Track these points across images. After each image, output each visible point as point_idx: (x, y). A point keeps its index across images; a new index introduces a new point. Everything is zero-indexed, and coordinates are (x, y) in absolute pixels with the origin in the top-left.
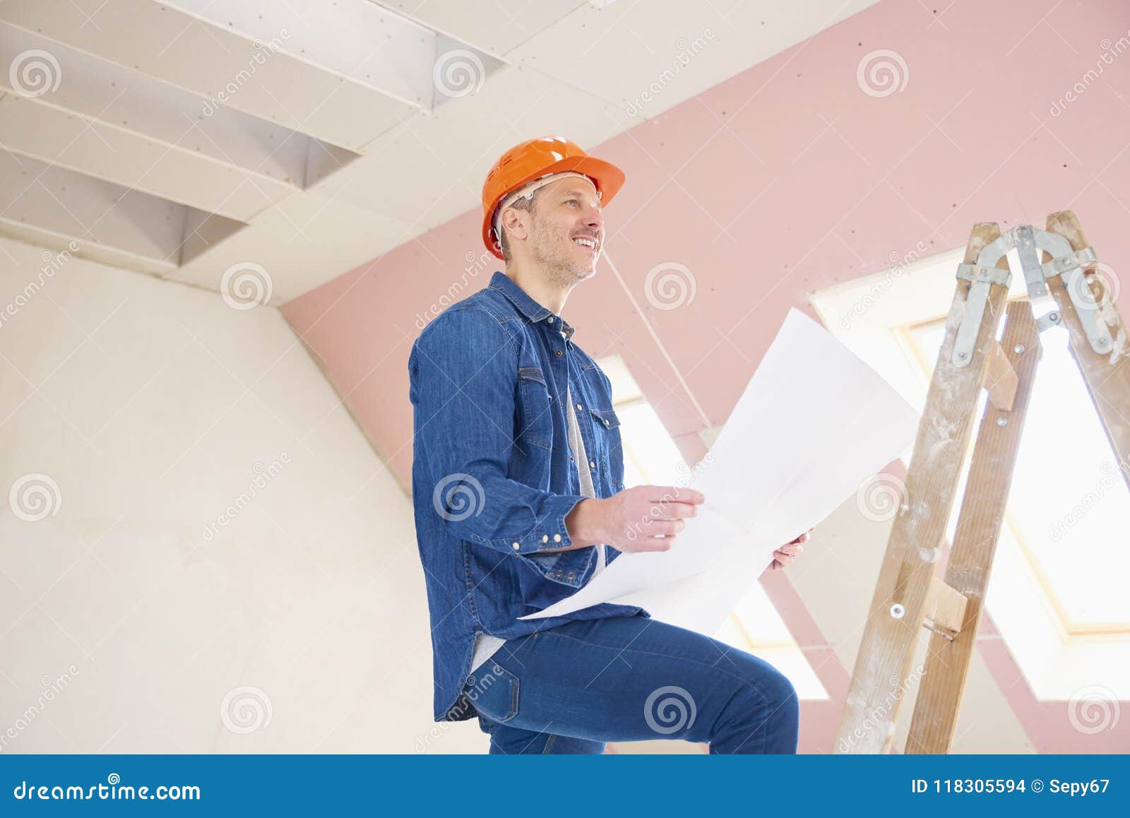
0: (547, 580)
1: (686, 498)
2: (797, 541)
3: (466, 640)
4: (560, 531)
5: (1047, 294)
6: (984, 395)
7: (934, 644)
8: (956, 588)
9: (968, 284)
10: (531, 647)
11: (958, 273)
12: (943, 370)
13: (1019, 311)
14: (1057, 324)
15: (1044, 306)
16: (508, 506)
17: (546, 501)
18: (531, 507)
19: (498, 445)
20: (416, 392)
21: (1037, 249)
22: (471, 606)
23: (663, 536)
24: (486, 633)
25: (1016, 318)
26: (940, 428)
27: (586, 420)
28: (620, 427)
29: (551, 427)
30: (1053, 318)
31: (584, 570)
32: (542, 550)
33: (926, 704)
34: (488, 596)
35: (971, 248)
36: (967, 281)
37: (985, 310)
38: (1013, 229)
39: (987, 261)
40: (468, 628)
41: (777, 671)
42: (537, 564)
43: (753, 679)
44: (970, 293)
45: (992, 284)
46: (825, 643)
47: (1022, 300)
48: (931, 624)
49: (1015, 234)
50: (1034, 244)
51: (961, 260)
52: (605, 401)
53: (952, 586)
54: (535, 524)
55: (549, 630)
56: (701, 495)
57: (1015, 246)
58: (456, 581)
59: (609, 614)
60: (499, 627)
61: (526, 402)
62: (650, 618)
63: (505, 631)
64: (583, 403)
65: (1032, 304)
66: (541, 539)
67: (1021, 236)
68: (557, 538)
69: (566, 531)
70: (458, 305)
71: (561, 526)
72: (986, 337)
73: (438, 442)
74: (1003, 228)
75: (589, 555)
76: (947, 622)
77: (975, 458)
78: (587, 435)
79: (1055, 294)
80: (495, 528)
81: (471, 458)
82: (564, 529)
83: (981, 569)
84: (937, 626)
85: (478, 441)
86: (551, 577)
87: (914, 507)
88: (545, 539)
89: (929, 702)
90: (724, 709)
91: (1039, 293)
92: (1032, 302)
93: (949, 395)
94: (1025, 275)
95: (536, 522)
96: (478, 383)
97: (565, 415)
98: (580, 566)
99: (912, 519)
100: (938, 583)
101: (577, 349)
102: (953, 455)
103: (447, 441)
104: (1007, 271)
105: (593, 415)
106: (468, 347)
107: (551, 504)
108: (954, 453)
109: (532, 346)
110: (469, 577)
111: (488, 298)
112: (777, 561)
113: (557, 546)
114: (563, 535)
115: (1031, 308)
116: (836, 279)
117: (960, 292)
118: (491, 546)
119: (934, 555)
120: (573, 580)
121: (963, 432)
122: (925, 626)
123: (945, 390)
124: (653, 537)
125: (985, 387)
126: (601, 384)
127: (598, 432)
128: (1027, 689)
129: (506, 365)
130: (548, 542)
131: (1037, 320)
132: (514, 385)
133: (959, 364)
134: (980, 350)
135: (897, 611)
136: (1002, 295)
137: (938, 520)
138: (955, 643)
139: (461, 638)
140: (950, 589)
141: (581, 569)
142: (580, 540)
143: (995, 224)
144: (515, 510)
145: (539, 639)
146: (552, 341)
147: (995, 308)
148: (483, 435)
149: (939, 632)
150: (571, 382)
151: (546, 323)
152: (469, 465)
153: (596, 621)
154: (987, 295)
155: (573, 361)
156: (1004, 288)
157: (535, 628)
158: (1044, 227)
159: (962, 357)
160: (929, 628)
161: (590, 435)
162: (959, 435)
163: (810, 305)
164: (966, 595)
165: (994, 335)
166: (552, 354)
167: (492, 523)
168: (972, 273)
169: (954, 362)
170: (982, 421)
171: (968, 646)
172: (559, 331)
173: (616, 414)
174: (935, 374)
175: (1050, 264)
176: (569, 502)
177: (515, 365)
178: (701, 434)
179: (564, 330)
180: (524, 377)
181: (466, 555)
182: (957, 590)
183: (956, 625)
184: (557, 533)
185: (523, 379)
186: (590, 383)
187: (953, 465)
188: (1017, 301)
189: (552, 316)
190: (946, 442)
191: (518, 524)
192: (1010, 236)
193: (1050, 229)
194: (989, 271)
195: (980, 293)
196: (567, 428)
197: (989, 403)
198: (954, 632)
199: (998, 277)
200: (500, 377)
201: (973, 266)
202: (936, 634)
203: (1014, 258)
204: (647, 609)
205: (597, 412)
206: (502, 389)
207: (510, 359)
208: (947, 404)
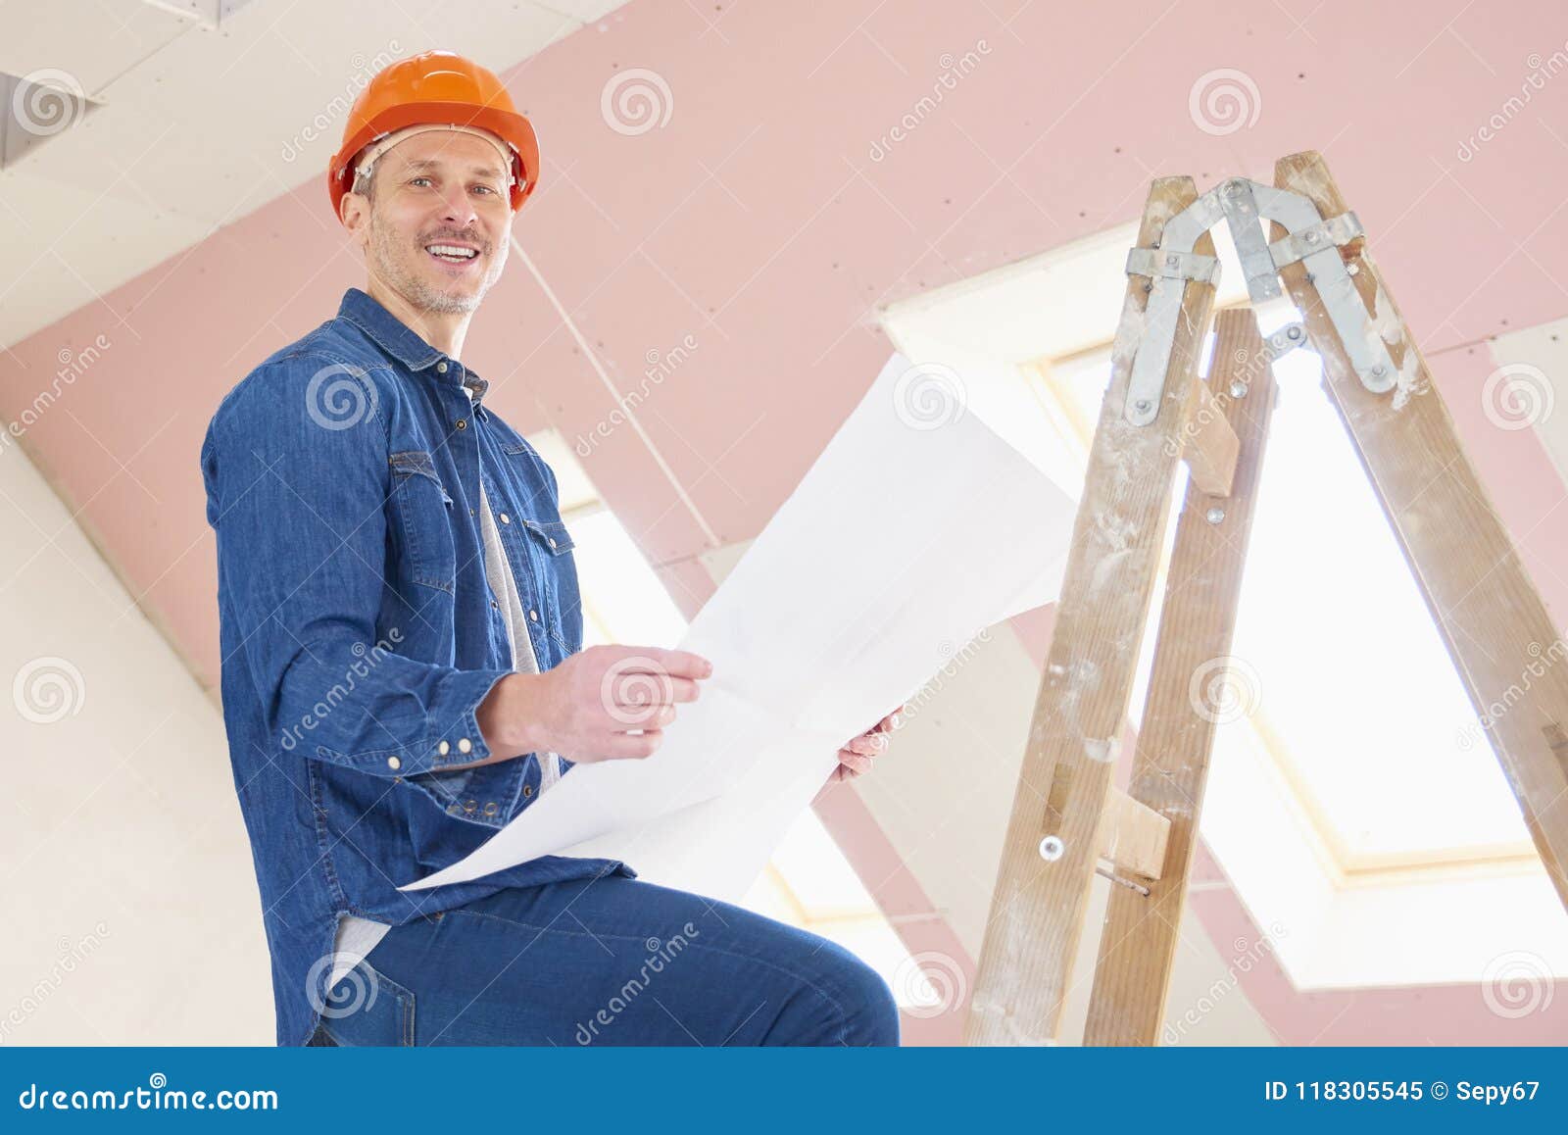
0: (451, 818)
1: (679, 668)
2: (878, 728)
3: (320, 929)
4: (468, 733)
5: (1281, 294)
6: (1182, 472)
7: (1116, 899)
8: (1149, 804)
9: (1146, 283)
10: (433, 937)
11: (1128, 265)
12: (1110, 432)
13: (1236, 326)
14: (1301, 345)
15: (1277, 316)
16: (377, 695)
17: (441, 682)
18: (416, 695)
19: (356, 592)
20: (215, 507)
21: (1261, 219)
22: (327, 869)
23: (640, 732)
24: (354, 913)
25: (1231, 338)
26: (1111, 530)
27: (518, 539)
28: (573, 550)
29: (452, 553)
30: (1294, 335)
31: (512, 797)
32: (439, 767)
33: (1107, 1005)
34: (353, 850)
35: (1149, 220)
36: (1143, 277)
37: (1177, 327)
38: (1219, 186)
39: (1177, 241)
40: (322, 907)
41: (859, 960)
42: (432, 792)
43: (818, 975)
44: (1150, 297)
45: (1187, 280)
46: (932, 910)
47: (1240, 307)
48: (1110, 868)
49: (1223, 194)
50: (1256, 209)
51: (1133, 242)
52: (546, 506)
53: (1143, 801)
54: (423, 724)
55: (463, 907)
56: (706, 663)
57: (1225, 215)
58: (298, 827)
59: (565, 874)
60: (376, 900)
61: (406, 512)
62: (637, 879)
63: (386, 910)
64: (510, 510)
65: (1258, 313)
66: (436, 748)
67: (1233, 198)
68: (465, 745)
69: (480, 733)
70: (282, 353)
71: (470, 725)
72: (1182, 373)
73: (254, 591)
74: (1201, 186)
75: (520, 771)
76: (1137, 864)
77: (1173, 579)
78: (521, 566)
79: (1295, 294)
80: (356, 733)
81: (311, 615)
82: (474, 730)
83: (1190, 769)
84: (1121, 871)
85: (323, 586)
86: (457, 813)
87: (1071, 668)
88: (444, 748)
89: (1112, 1002)
90: (772, 1028)
91: (1267, 293)
92: (1256, 309)
93: (1123, 474)
94: (1243, 263)
95: (428, 720)
96: (318, 484)
97: (479, 531)
98: (506, 792)
99: (1070, 688)
100: (1118, 798)
101: (493, 418)
102: (1134, 577)
103: (268, 588)
104: (1212, 259)
105: (529, 530)
106: (300, 424)
107: (450, 687)
108: (1135, 572)
109: (412, 413)
110: (320, 819)
111: (334, 335)
112: (847, 768)
113: (465, 759)
114: (474, 740)
115: (1255, 319)
116: (922, 285)
117: (1133, 295)
118: (351, 765)
119: (1108, 749)
120: (494, 817)
121: (1149, 537)
122: (1100, 872)
123: (1115, 467)
124: (623, 733)
125: (1184, 458)
126: (538, 478)
127: (540, 560)
128: (1279, 972)
129: (366, 449)
130: (448, 754)
131: (1265, 340)
132: (383, 486)
133: (1137, 420)
134: (1172, 395)
135: (1049, 847)
136: (1205, 299)
137: (1114, 687)
138: (1151, 898)
139: (312, 926)
140: (1139, 806)
141: (507, 797)
142: (503, 746)
143: (1188, 178)
144: (388, 702)
145: (447, 923)
146: (449, 403)
147: (1195, 321)
148: (330, 574)
149: (1124, 881)
150: (486, 475)
151: (436, 373)
152: (309, 627)
153: (542, 887)
154: (1180, 300)
155: (489, 441)
156: (1208, 287)
157: (436, 903)
158: (1271, 182)
159: (1144, 407)
160: (1105, 875)
161: (526, 565)
162: (1142, 543)
163: (879, 330)
164: (1168, 816)
165: (1194, 368)
166: (449, 427)
167: (350, 726)
168: (1152, 263)
169: (1129, 418)
170: (1180, 515)
171: (1175, 902)
172: (460, 384)
173: (567, 528)
174: (1098, 439)
175: (1285, 243)
176: (482, 681)
177: (384, 451)
178: (703, 559)
179: (468, 385)
180: (399, 470)
181: (313, 782)
182: (1151, 807)
183: (1153, 868)
184: (465, 737)
185: (398, 473)
186: (519, 476)
187: (1135, 594)
188: (1231, 308)
189: (444, 360)
190: (1121, 554)
191: (395, 725)
192: (1214, 198)
193: (1280, 184)
194: (1181, 260)
195: (1169, 297)
196: (483, 553)
197: (1192, 485)
198: (1148, 879)
199: (1196, 269)
200: (357, 472)
201: (1155, 252)
202: (1118, 885)
203: (1222, 237)
204: (630, 863)
205: (534, 525)
206: (362, 491)
207: (373, 441)
208: (1119, 491)
